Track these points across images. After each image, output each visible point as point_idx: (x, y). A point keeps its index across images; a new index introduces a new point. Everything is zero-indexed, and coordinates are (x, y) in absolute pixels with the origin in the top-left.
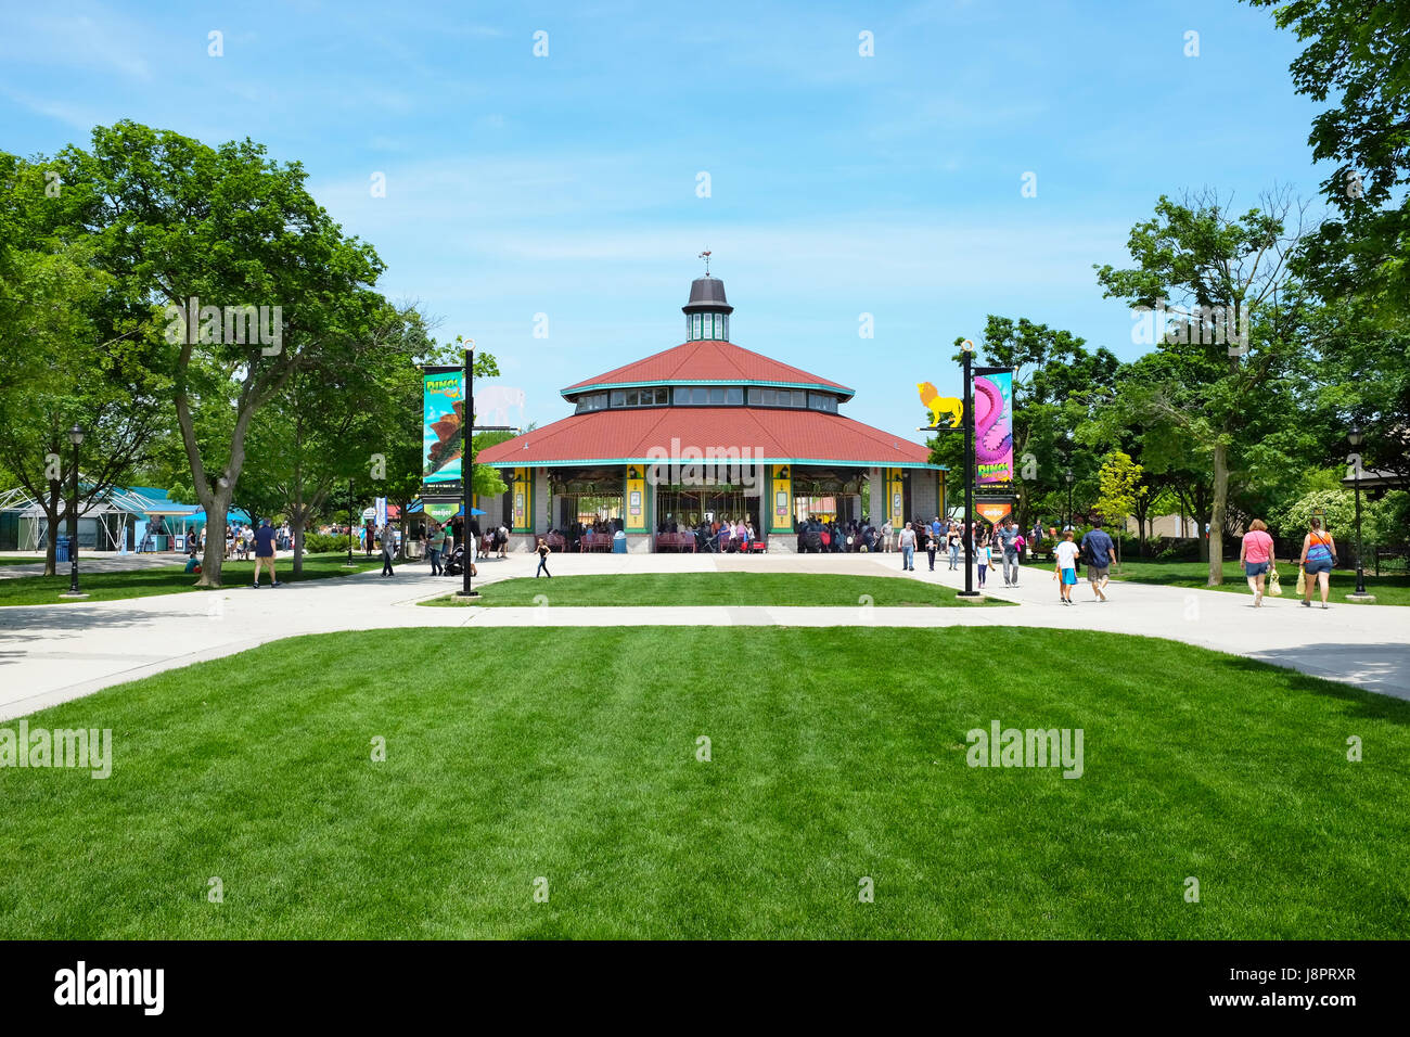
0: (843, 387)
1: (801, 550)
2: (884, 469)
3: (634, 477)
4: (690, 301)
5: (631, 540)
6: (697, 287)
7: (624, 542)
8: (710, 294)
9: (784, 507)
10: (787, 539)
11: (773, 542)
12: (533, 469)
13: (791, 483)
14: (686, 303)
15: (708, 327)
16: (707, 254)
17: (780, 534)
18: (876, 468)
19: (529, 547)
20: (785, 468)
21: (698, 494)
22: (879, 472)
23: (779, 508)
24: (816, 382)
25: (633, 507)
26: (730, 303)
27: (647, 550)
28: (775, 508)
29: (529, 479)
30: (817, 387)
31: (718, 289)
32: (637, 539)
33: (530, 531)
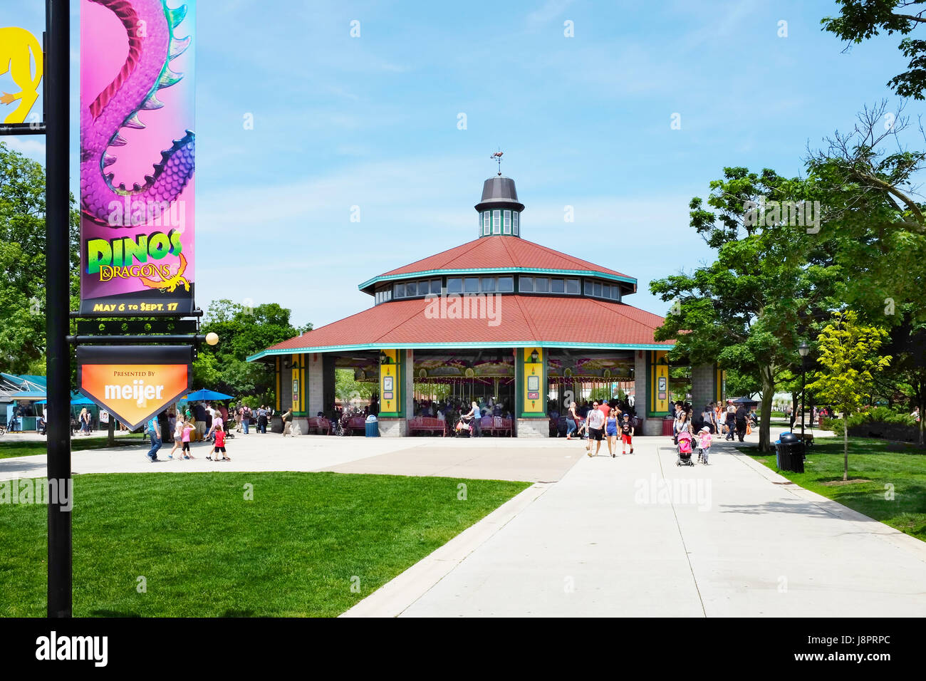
0: (623, 275)
1: (553, 434)
2: (648, 352)
3: (388, 362)
4: (482, 200)
5: (383, 424)
6: (489, 184)
7: (376, 425)
8: (500, 191)
9: (536, 392)
10: (538, 423)
11: (522, 426)
12: (307, 355)
13: (544, 368)
14: (479, 201)
15: (498, 223)
16: (500, 155)
17: (532, 417)
18: (641, 351)
19: (302, 429)
20: (535, 352)
21: (491, 380)
22: (644, 356)
23: (531, 392)
24: (589, 269)
25: (387, 392)
26: (520, 200)
27: (398, 434)
28: (526, 392)
29: (303, 365)
30: (590, 274)
31: (510, 186)
32: (390, 423)
33: (304, 415)
